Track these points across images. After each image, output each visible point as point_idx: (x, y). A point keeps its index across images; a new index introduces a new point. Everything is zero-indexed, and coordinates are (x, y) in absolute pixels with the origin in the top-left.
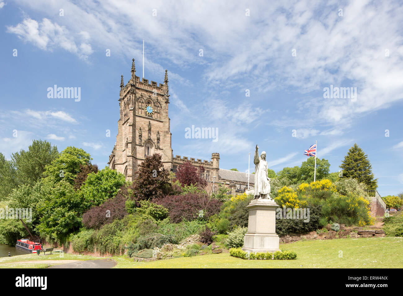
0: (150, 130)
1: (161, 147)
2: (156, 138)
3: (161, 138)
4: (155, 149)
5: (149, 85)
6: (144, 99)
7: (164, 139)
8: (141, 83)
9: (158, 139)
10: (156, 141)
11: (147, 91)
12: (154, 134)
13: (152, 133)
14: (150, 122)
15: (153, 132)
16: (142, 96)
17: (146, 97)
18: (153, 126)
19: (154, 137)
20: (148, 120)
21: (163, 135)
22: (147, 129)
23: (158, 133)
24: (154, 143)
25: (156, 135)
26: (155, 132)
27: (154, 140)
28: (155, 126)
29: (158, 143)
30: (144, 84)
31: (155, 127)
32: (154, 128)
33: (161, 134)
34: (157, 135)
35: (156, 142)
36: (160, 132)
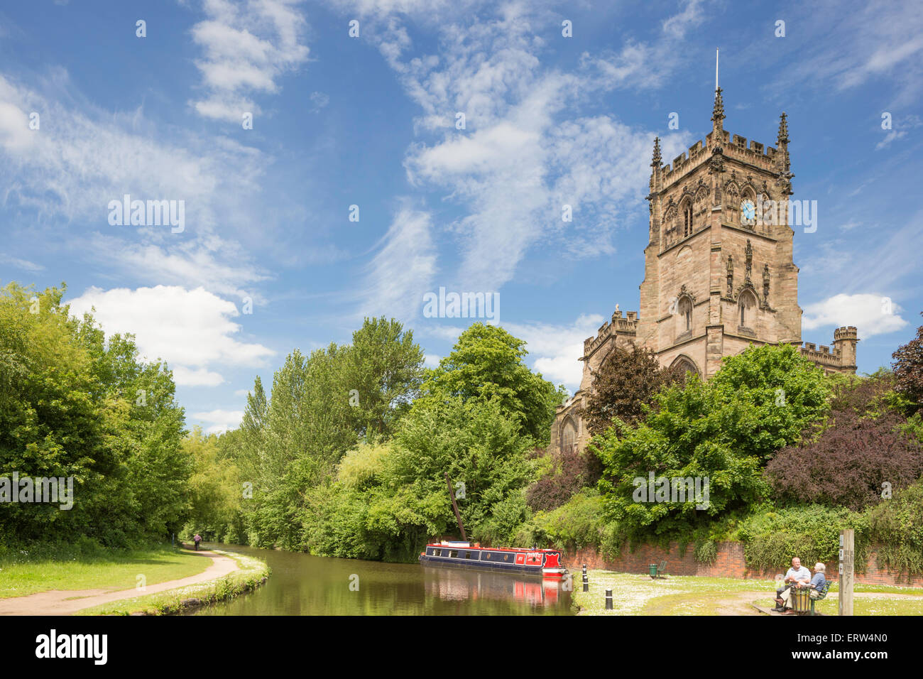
0: (749, 261)
1: (771, 305)
2: (761, 282)
3: (772, 282)
4: (760, 311)
5: (749, 152)
6: (737, 184)
7: (777, 284)
8: (732, 147)
9: (766, 285)
10: (761, 290)
11: (744, 165)
12: (758, 272)
13: (753, 270)
14: (749, 241)
15: (755, 267)
16: (733, 176)
17: (742, 181)
18: (757, 251)
19: (757, 279)
20: (745, 238)
21: (778, 275)
22: (743, 260)
23: (767, 269)
24: (757, 295)
25: (761, 275)
26: (759, 266)
27: (758, 288)
28: (760, 252)
29: (766, 294)
30: (739, 150)
31: (759, 254)
32: (757, 258)
33: (772, 271)
34: (764, 275)
35: (762, 292)
36: (769, 268)
